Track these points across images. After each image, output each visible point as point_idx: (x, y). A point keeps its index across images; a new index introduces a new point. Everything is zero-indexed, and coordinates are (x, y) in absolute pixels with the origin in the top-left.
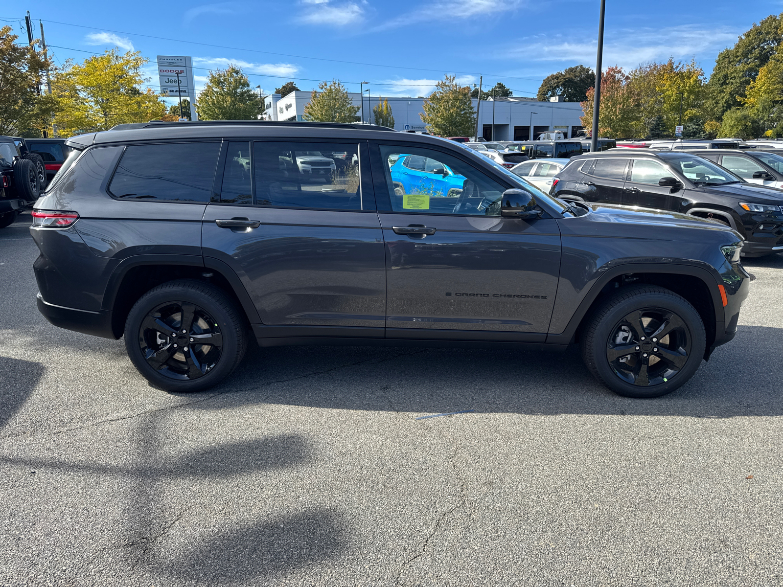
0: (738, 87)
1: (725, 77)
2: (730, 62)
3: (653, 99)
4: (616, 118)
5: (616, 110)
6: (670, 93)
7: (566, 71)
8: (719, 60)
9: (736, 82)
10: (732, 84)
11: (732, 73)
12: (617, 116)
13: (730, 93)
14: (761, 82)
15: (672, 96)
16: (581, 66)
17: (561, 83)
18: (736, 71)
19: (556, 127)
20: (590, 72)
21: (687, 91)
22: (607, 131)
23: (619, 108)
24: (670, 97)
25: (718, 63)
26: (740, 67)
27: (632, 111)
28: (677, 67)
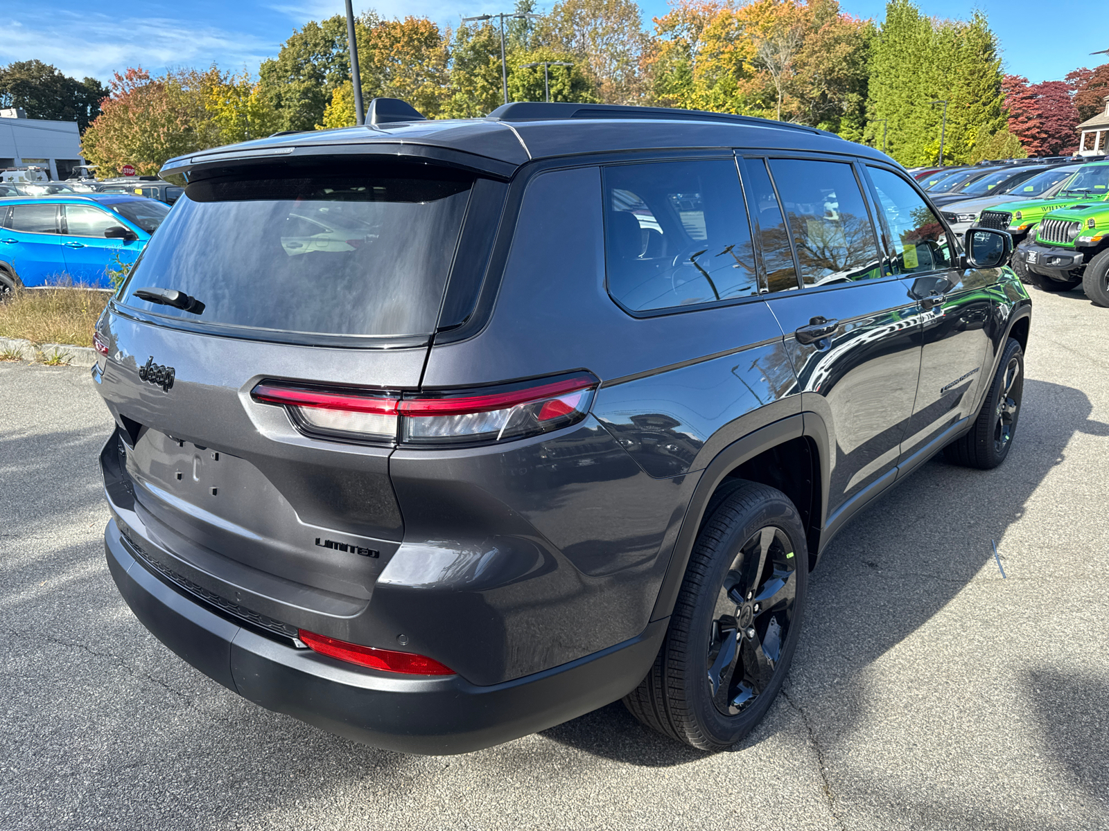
0: (298, 112)
1: (279, 98)
2: (279, 78)
3: (204, 122)
4: (162, 147)
5: (159, 136)
6: (226, 114)
7: (11, 67)
8: (264, 73)
9: (295, 106)
10: (289, 107)
11: (286, 93)
12: (162, 144)
13: (290, 120)
14: (339, 107)
15: (231, 119)
16: (37, 62)
17: (9, 86)
18: (290, 90)
19: (27, 161)
20: (56, 73)
21: (249, 112)
22: (152, 167)
23: (164, 133)
24: (227, 120)
25: (262, 76)
26: (294, 85)
27: (180, 138)
28: (225, 79)
